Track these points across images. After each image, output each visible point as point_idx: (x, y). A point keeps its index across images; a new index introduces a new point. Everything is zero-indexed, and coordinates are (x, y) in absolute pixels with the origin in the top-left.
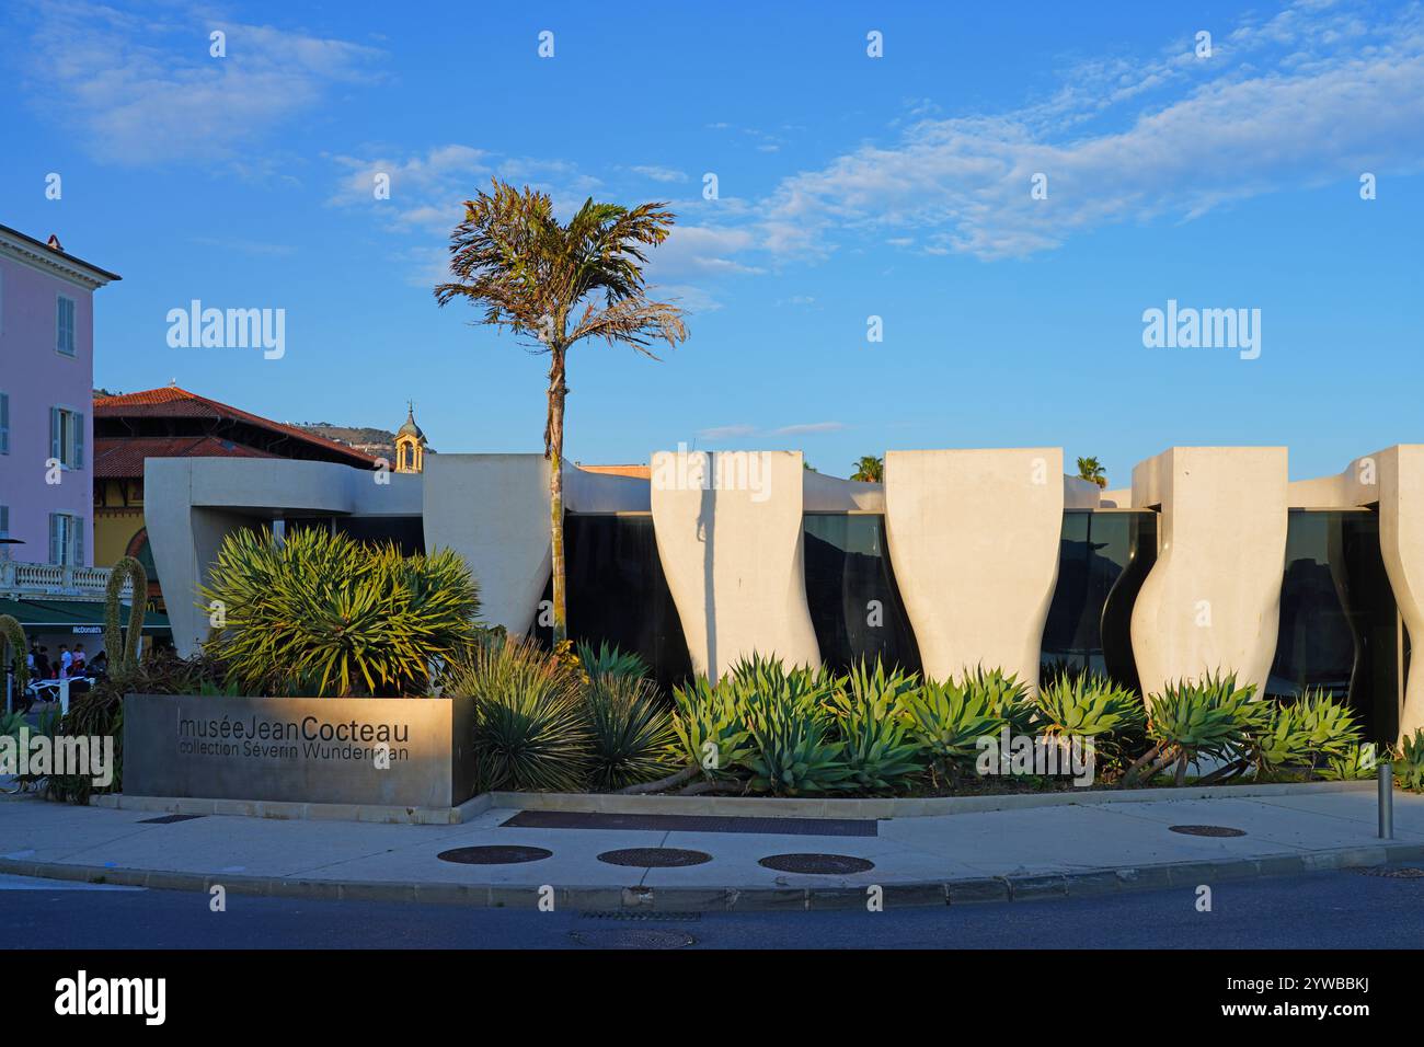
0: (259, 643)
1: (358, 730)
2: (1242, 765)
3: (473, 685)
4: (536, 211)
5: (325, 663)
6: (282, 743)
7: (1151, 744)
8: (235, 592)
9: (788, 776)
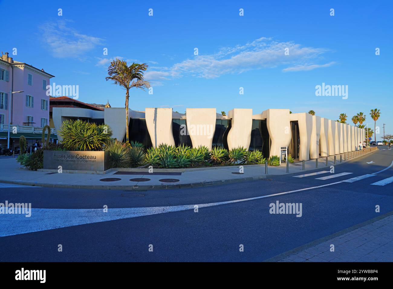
0: (69, 141)
1: (87, 157)
2: (244, 162)
3: (109, 149)
4: (124, 64)
5: (81, 145)
6: (73, 159)
7: (230, 158)
8: (65, 131)
9: (166, 165)
